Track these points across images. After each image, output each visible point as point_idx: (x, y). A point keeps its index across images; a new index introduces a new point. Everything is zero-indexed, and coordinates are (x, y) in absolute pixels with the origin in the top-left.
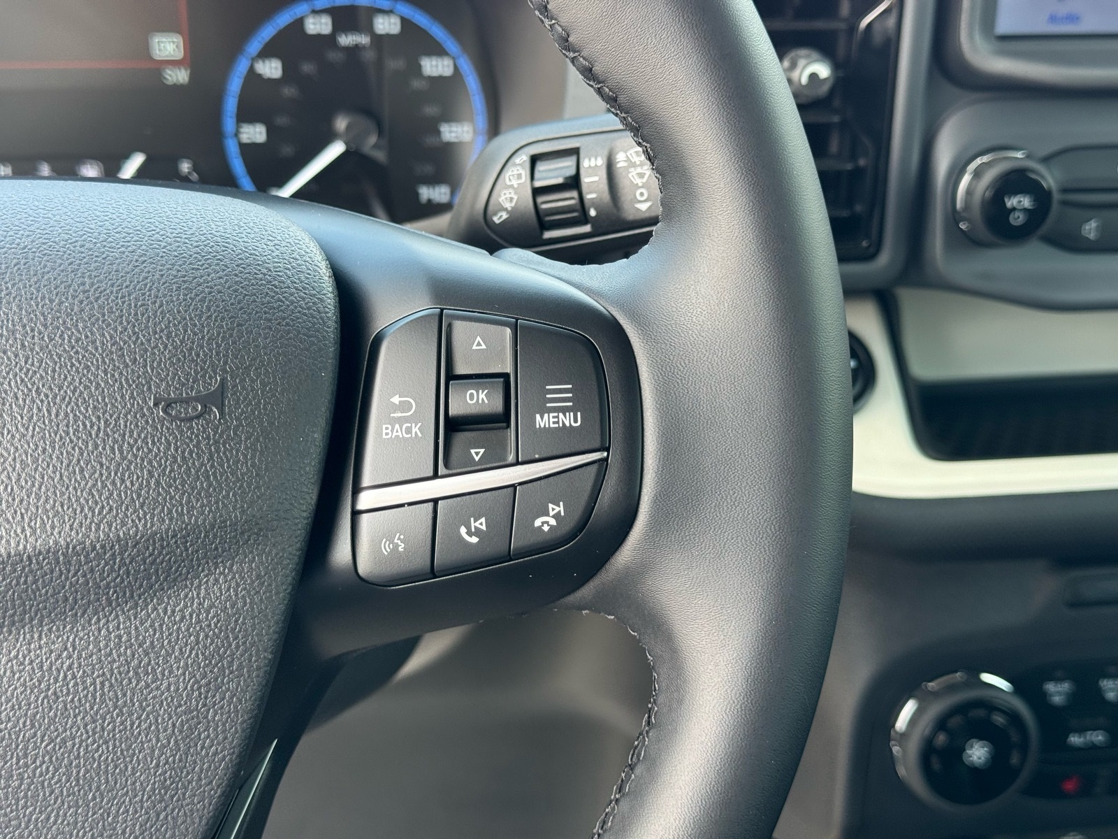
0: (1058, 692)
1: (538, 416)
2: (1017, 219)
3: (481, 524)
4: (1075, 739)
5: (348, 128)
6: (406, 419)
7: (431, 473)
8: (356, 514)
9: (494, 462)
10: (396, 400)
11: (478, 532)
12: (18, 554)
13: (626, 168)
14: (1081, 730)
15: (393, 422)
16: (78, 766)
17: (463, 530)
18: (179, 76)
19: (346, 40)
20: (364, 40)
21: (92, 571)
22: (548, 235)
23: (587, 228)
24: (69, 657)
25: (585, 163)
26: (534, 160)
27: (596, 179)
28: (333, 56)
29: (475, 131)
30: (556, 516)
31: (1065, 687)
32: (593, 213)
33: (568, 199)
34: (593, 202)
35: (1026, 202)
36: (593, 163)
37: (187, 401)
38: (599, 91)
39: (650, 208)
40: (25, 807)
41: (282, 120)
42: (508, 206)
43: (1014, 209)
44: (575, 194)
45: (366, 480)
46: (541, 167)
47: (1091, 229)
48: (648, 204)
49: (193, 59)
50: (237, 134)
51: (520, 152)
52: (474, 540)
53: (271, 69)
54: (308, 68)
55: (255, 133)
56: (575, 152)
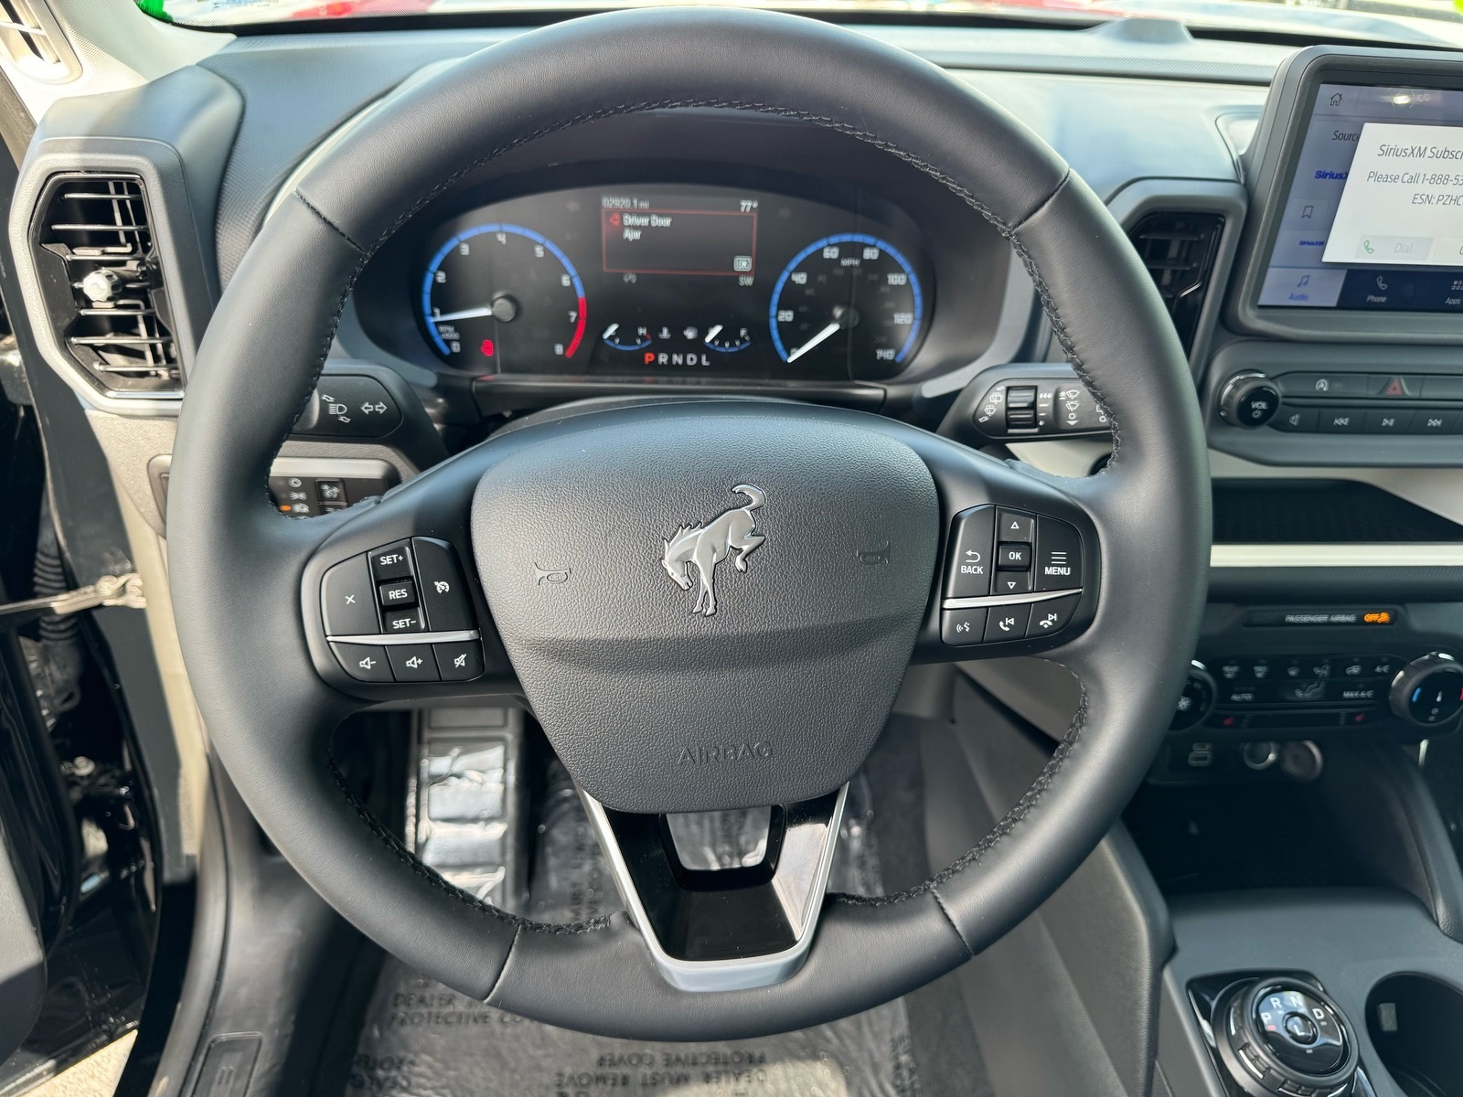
0: (1230, 671)
1: (1046, 568)
2: (1256, 415)
3: (1012, 621)
4: (1235, 697)
5: (842, 316)
6: (974, 564)
7: (987, 593)
8: (942, 609)
9: (1021, 590)
10: (969, 553)
11: (1009, 625)
12: (797, 629)
13: (1065, 401)
14: (1239, 693)
15: (967, 565)
16: (811, 728)
17: (1001, 624)
18: (748, 281)
19: (846, 262)
20: (856, 262)
21: (827, 638)
22: (1010, 431)
23: (1036, 430)
24: (811, 677)
25: (1041, 396)
26: (1008, 389)
27: (1046, 405)
28: (838, 272)
29: (914, 319)
30: (1053, 621)
31: (1235, 669)
32: (1041, 423)
33: (1028, 415)
34: (1042, 418)
35: (1263, 405)
36: (1045, 396)
37: (873, 554)
38: (1093, 394)
39: (1076, 424)
40: (785, 745)
41: (803, 309)
42: (990, 414)
43: (1256, 409)
44: (1032, 412)
45: (950, 593)
46: (1013, 394)
47: (1295, 420)
48: (1075, 422)
49: (756, 271)
50: (777, 316)
51: (1000, 384)
52: (1007, 629)
53: (800, 279)
54: (822, 278)
55: (787, 316)
56: (1035, 388)
